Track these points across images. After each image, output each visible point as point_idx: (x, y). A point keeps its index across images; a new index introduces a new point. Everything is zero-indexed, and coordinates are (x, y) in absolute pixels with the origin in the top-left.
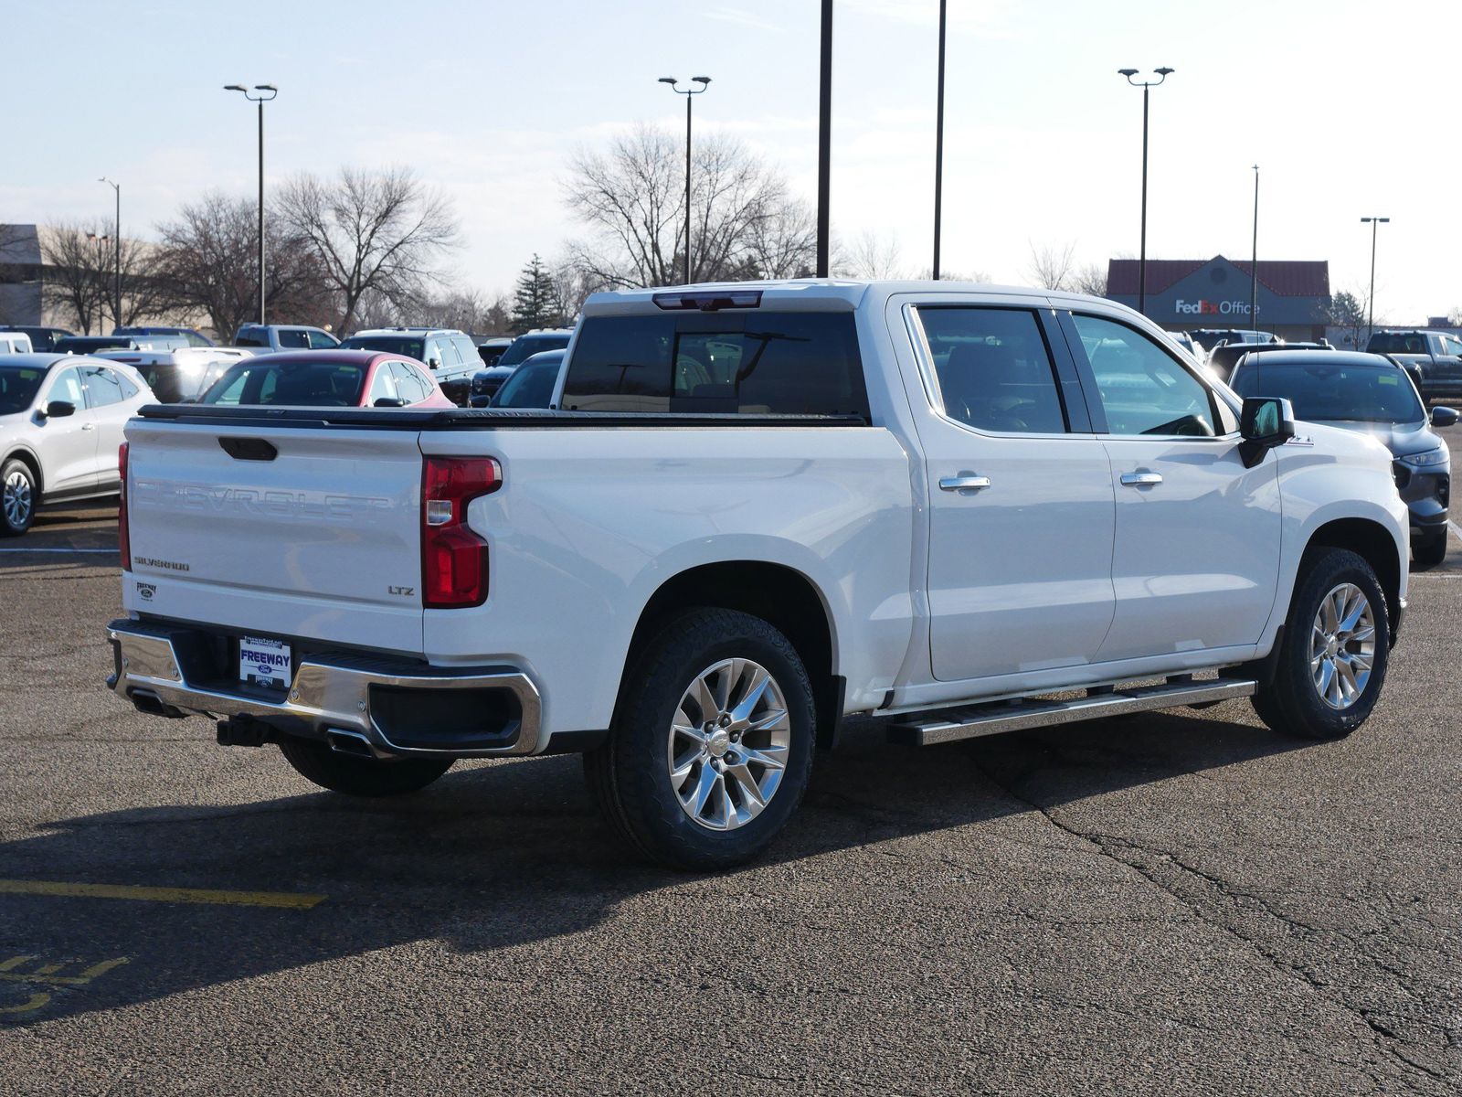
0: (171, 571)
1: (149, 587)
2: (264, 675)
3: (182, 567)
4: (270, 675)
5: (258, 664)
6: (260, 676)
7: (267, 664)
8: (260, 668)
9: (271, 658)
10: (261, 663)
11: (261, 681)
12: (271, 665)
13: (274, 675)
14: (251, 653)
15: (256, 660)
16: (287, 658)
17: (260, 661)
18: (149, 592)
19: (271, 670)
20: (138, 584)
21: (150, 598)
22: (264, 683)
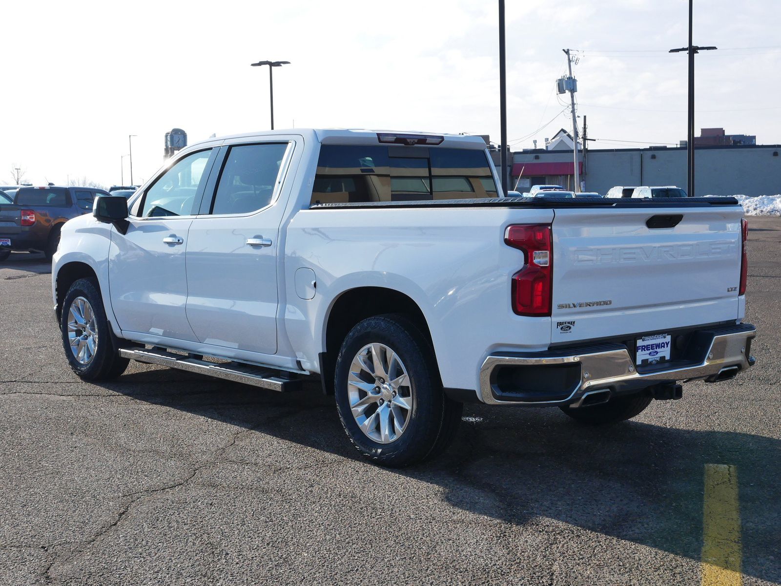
0: (595, 307)
1: (569, 323)
2: (654, 357)
3: (606, 303)
5: (649, 352)
6: (651, 358)
7: (655, 350)
8: (650, 354)
9: (658, 346)
10: (651, 351)
11: (652, 361)
12: (658, 350)
13: (660, 355)
14: (644, 346)
15: (647, 350)
16: (669, 342)
17: (649, 350)
18: (568, 327)
19: (657, 353)
20: (558, 323)
21: (569, 331)
22: (654, 362)
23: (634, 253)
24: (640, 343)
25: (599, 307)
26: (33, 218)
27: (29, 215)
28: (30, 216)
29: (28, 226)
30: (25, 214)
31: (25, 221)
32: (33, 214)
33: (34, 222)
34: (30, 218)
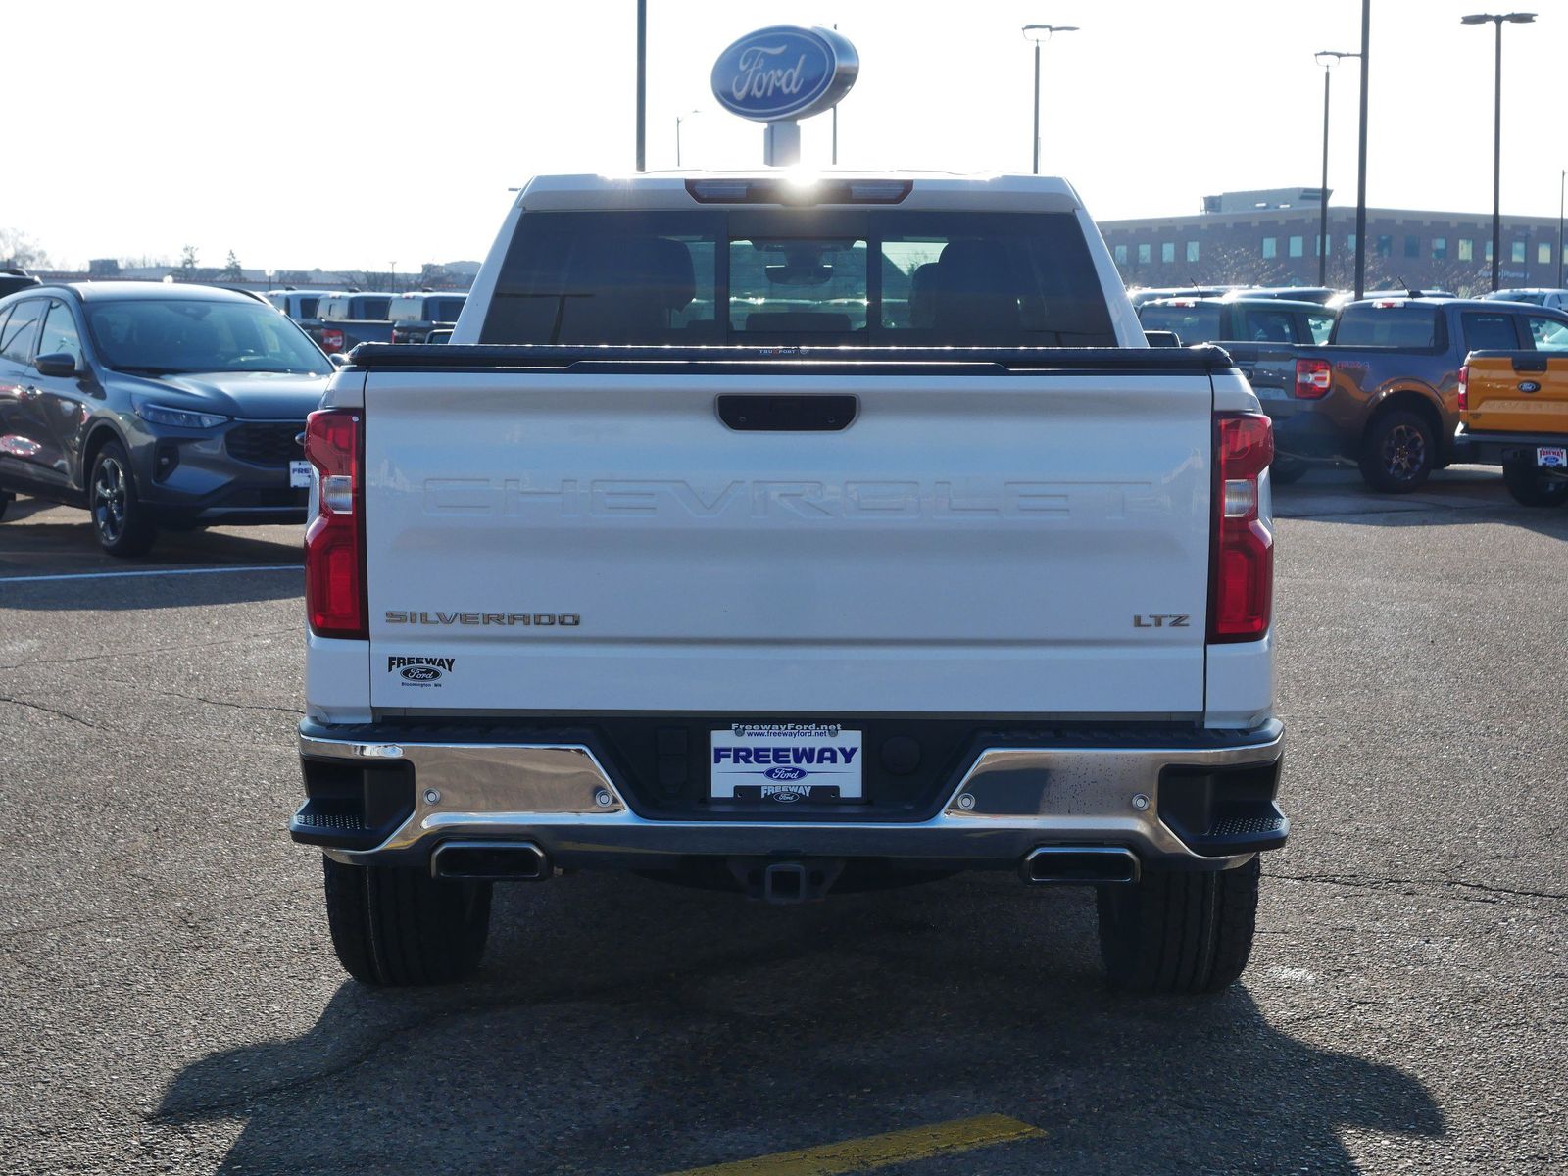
0: (518, 629)
1: (430, 661)
2: (784, 783)
4: (803, 781)
5: (765, 767)
6: (769, 785)
7: (793, 764)
8: (770, 773)
9: (809, 755)
10: (773, 765)
12: (804, 765)
13: (810, 781)
14: (747, 750)
15: (757, 761)
16: (853, 750)
17: (769, 762)
18: (428, 671)
19: (802, 774)
20: (391, 659)
21: (432, 683)
22: (784, 797)
23: (651, 494)
24: (720, 739)
25: (533, 630)
26: (1324, 379)
27: (1313, 372)
28: (1316, 375)
29: (1310, 398)
30: (1306, 371)
31: (1305, 386)
32: (1327, 369)
33: (1326, 391)
34: (1317, 379)
